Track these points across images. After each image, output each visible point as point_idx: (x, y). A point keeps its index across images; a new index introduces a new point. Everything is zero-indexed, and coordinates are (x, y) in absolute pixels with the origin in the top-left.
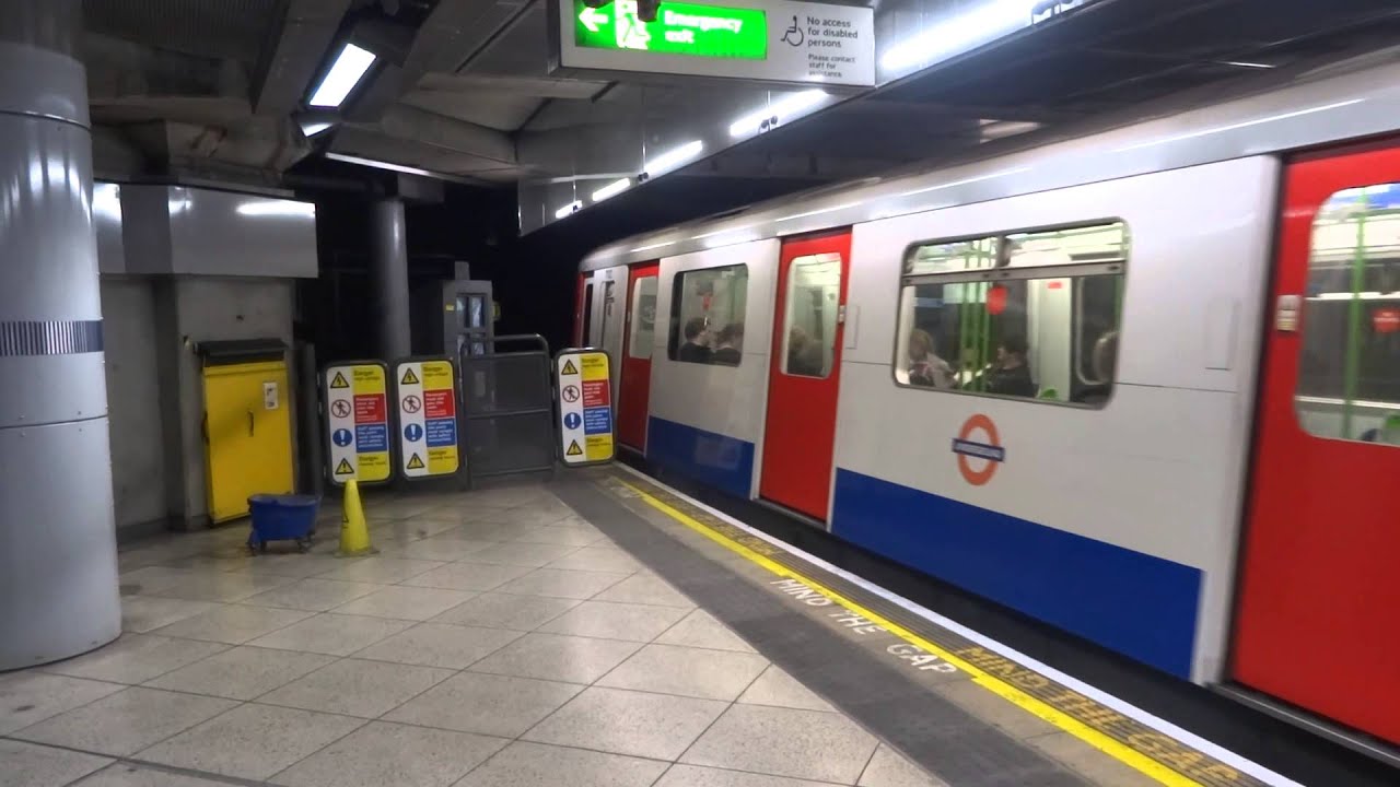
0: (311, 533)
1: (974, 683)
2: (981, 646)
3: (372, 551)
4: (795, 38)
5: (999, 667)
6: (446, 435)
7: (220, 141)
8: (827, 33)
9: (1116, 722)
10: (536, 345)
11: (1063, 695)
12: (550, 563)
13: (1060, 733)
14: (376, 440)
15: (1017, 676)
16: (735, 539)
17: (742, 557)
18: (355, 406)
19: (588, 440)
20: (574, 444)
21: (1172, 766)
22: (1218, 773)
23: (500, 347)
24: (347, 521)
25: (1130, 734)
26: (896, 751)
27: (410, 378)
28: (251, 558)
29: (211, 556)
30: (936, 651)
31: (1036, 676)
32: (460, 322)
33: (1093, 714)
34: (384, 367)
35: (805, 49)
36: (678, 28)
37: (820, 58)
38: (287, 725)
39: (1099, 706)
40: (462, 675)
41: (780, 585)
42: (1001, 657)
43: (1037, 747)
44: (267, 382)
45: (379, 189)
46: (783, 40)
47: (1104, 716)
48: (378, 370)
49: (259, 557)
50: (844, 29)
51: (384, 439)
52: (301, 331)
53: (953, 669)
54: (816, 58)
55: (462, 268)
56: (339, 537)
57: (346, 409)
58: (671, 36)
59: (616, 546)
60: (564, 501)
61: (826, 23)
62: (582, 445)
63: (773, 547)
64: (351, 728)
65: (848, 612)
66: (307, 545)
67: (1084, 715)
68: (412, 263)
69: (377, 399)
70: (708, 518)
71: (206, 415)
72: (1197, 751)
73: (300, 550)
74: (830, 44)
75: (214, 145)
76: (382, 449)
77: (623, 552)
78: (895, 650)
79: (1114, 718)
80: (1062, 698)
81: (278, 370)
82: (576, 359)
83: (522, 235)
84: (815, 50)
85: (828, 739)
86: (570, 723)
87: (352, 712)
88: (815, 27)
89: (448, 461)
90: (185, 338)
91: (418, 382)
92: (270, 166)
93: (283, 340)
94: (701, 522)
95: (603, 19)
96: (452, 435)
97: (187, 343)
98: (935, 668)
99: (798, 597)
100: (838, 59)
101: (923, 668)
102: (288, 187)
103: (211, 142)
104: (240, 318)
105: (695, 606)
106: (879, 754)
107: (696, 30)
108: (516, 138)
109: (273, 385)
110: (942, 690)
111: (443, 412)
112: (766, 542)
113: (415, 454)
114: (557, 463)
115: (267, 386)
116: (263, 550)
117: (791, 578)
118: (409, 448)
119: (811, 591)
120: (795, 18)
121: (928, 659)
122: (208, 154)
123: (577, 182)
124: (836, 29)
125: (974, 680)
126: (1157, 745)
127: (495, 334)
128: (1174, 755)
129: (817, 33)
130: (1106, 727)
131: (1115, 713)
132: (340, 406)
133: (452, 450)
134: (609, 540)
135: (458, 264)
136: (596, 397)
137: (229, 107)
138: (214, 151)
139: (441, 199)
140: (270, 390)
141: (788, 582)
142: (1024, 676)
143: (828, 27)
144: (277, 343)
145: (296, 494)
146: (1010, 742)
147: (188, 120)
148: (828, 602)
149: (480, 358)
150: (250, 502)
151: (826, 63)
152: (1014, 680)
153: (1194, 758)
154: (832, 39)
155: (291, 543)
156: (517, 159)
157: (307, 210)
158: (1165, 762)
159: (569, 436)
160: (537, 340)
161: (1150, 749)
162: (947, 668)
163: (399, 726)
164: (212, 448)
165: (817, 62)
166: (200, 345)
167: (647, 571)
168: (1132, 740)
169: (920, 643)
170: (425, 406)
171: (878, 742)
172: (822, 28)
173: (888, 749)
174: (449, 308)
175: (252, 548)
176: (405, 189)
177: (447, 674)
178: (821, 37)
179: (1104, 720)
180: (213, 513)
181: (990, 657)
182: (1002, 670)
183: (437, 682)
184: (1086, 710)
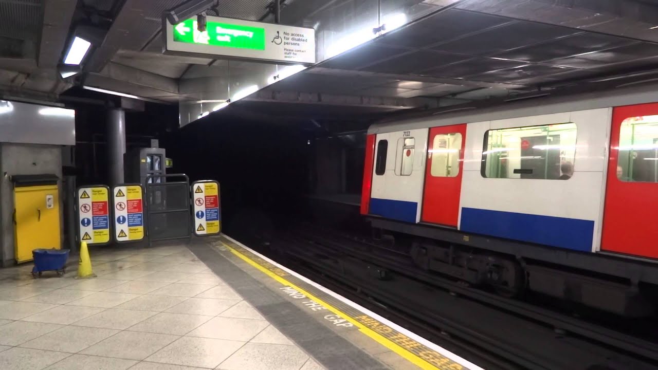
0: (64, 267)
1: (359, 331)
2: (367, 315)
3: (94, 276)
4: (278, 41)
5: (372, 324)
6: (138, 221)
7: (26, 79)
8: (293, 39)
9: (417, 347)
10: (183, 179)
11: (396, 336)
12: (179, 281)
13: (389, 352)
14: (103, 223)
15: (380, 327)
16: (269, 269)
17: (270, 277)
18: (93, 207)
19: (208, 224)
20: (201, 225)
21: (436, 365)
22: (453, 367)
23: (169, 179)
24: (81, 262)
25: (421, 352)
26: (316, 362)
27: (120, 194)
28: (33, 280)
29: (15, 279)
30: (346, 318)
31: (387, 328)
32: (148, 167)
33: (407, 343)
34: (107, 189)
35: (282, 46)
36: (223, 35)
37: (290, 50)
38: (31, 357)
39: (411, 340)
40: (123, 333)
41: (284, 289)
42: (374, 320)
43: (378, 358)
44: (49, 194)
45: (111, 104)
46: (272, 42)
47: (412, 344)
48: (104, 190)
49: (38, 279)
50: (301, 38)
51: (107, 222)
52: (66, 171)
53: (351, 325)
54: (287, 50)
55: (155, 142)
56: (77, 270)
57: (88, 208)
58: (220, 38)
59: (212, 273)
60: (192, 251)
61: (292, 35)
62: (205, 226)
63: (285, 272)
64: (63, 357)
65: (311, 301)
66: (61, 273)
67: (403, 344)
68: (128, 140)
69: (103, 204)
70: (259, 259)
71: (15, 210)
72: (447, 358)
73: (58, 276)
74: (295, 44)
75: (23, 81)
76: (106, 228)
77: (215, 275)
78: (328, 317)
79: (415, 345)
80: (396, 337)
81: (55, 189)
82: (202, 186)
83: (181, 127)
84: (287, 47)
85: (286, 357)
86: (170, 352)
87: (64, 351)
88: (287, 36)
89: (138, 234)
90: (5, 173)
91: (124, 196)
92: (53, 91)
93: (57, 175)
94: (255, 262)
95: (188, 29)
96: (141, 221)
97: (6, 176)
98: (344, 325)
99: (290, 295)
100: (298, 51)
101: (338, 325)
102: (61, 102)
103: (21, 79)
104: (34, 164)
105: (242, 299)
106: (308, 363)
107: (232, 36)
108: (179, 81)
109: (51, 197)
110: (343, 335)
111: (137, 210)
112: (283, 270)
113: (122, 230)
114: (193, 234)
115: (48, 197)
116: (40, 276)
117: (289, 286)
118: (119, 227)
119: (298, 292)
120: (278, 32)
121: (341, 321)
122: (20, 85)
123: (203, 103)
124: (297, 38)
125: (359, 330)
126: (431, 356)
127: (167, 173)
128: (436, 360)
129: (288, 39)
130: (412, 349)
131: (417, 343)
132: (85, 207)
133: (141, 228)
134: (210, 270)
135: (153, 141)
136: (212, 203)
137: (27, 63)
138: (23, 84)
139: (143, 110)
140: (49, 199)
141: (288, 288)
142: (382, 328)
143: (293, 36)
144: (54, 176)
145: (61, 249)
146: (368, 356)
147: (10, 69)
148: (304, 296)
149: (158, 184)
150: (34, 253)
151: (292, 52)
152: (377, 329)
153: (445, 361)
154: (295, 42)
155: (55, 272)
156: (179, 91)
157: (70, 113)
158: (432, 363)
159: (198, 222)
160: (184, 177)
161: (428, 358)
162: (349, 325)
163: (86, 356)
164: (18, 225)
165: (288, 52)
166: (12, 176)
167: (224, 284)
168: (421, 354)
169: (340, 314)
170: (128, 207)
171: (308, 357)
172: (291, 37)
173: (313, 361)
174: (143, 161)
175: (33, 275)
176: (124, 104)
177: (116, 332)
178: (290, 41)
179: (412, 346)
180: (18, 258)
181: (369, 320)
182: (373, 325)
183: (110, 335)
184: (405, 342)
